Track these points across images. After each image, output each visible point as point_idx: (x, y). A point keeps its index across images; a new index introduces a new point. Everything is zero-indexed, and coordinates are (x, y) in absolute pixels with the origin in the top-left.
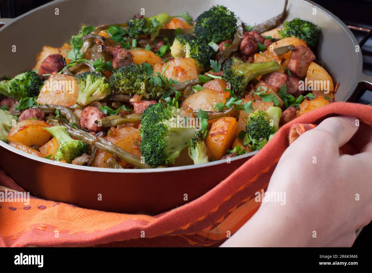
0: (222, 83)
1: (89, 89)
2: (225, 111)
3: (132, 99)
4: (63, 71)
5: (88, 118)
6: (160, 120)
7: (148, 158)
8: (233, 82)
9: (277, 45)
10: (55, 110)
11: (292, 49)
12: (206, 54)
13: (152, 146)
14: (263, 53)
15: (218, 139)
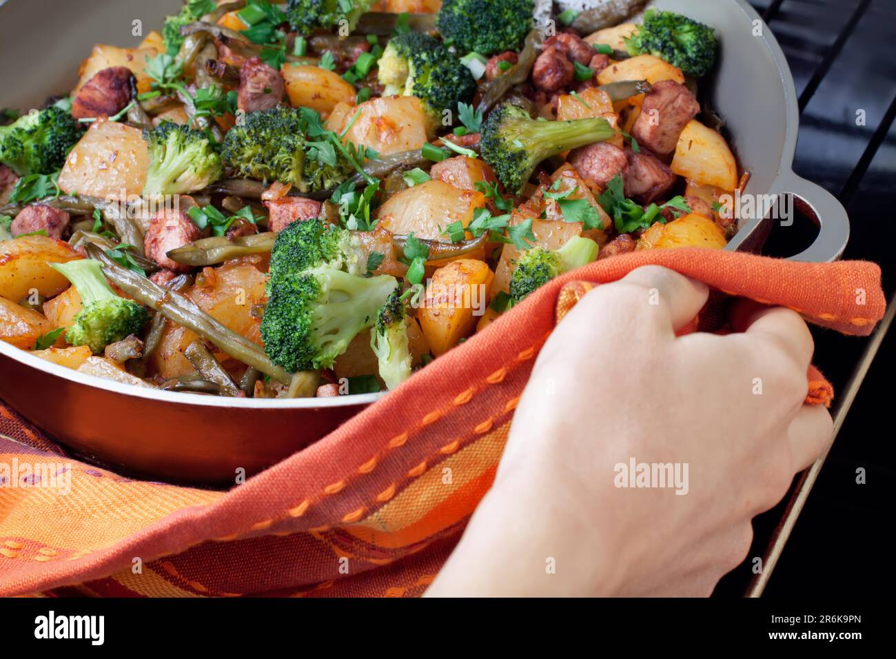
0: (472, 166)
1: (169, 167)
2: (465, 244)
3: (267, 192)
4: (129, 109)
5: (161, 237)
6: (309, 263)
7: (275, 352)
8: (500, 165)
9: (617, 72)
10: (93, 209)
11: (644, 89)
12: (450, 89)
13: (282, 327)
14: (578, 95)
15: (441, 313)
